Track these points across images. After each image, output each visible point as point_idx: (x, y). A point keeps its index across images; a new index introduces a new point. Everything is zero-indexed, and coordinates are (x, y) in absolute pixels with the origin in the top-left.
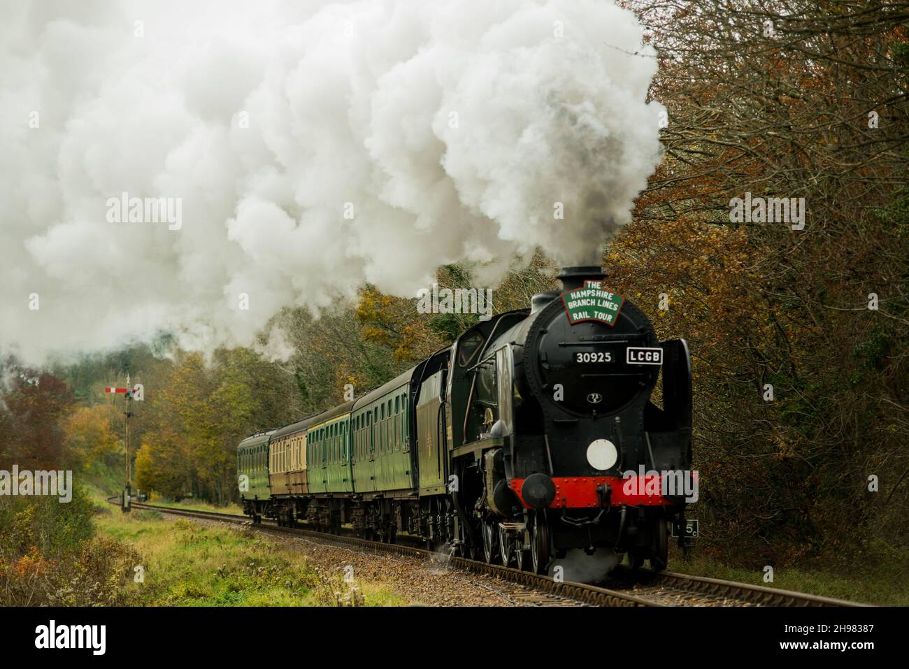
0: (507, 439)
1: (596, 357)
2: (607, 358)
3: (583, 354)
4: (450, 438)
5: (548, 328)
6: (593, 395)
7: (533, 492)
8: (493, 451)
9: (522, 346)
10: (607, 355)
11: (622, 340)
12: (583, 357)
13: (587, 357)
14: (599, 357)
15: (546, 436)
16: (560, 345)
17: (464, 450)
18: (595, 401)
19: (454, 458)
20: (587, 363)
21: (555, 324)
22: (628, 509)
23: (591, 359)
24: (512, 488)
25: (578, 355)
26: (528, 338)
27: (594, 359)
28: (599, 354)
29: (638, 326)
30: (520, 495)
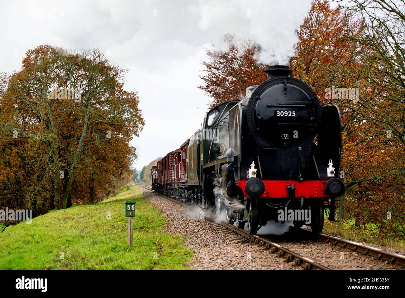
0: (236, 158)
1: (287, 114)
2: (294, 115)
3: (280, 111)
4: (202, 159)
5: (261, 97)
6: (285, 135)
7: (251, 189)
8: (227, 164)
9: (246, 106)
10: (293, 112)
11: (302, 105)
12: (280, 113)
13: (282, 113)
14: (289, 114)
15: (258, 157)
16: (268, 106)
17: (209, 165)
18: (286, 138)
19: (203, 169)
20: (282, 116)
21: (264, 95)
22: (305, 199)
23: (284, 114)
24: (239, 186)
25: (277, 112)
26: (250, 102)
27: (286, 115)
28: (289, 112)
29: (310, 98)
30: (243, 190)
